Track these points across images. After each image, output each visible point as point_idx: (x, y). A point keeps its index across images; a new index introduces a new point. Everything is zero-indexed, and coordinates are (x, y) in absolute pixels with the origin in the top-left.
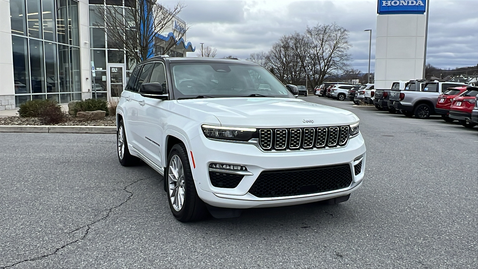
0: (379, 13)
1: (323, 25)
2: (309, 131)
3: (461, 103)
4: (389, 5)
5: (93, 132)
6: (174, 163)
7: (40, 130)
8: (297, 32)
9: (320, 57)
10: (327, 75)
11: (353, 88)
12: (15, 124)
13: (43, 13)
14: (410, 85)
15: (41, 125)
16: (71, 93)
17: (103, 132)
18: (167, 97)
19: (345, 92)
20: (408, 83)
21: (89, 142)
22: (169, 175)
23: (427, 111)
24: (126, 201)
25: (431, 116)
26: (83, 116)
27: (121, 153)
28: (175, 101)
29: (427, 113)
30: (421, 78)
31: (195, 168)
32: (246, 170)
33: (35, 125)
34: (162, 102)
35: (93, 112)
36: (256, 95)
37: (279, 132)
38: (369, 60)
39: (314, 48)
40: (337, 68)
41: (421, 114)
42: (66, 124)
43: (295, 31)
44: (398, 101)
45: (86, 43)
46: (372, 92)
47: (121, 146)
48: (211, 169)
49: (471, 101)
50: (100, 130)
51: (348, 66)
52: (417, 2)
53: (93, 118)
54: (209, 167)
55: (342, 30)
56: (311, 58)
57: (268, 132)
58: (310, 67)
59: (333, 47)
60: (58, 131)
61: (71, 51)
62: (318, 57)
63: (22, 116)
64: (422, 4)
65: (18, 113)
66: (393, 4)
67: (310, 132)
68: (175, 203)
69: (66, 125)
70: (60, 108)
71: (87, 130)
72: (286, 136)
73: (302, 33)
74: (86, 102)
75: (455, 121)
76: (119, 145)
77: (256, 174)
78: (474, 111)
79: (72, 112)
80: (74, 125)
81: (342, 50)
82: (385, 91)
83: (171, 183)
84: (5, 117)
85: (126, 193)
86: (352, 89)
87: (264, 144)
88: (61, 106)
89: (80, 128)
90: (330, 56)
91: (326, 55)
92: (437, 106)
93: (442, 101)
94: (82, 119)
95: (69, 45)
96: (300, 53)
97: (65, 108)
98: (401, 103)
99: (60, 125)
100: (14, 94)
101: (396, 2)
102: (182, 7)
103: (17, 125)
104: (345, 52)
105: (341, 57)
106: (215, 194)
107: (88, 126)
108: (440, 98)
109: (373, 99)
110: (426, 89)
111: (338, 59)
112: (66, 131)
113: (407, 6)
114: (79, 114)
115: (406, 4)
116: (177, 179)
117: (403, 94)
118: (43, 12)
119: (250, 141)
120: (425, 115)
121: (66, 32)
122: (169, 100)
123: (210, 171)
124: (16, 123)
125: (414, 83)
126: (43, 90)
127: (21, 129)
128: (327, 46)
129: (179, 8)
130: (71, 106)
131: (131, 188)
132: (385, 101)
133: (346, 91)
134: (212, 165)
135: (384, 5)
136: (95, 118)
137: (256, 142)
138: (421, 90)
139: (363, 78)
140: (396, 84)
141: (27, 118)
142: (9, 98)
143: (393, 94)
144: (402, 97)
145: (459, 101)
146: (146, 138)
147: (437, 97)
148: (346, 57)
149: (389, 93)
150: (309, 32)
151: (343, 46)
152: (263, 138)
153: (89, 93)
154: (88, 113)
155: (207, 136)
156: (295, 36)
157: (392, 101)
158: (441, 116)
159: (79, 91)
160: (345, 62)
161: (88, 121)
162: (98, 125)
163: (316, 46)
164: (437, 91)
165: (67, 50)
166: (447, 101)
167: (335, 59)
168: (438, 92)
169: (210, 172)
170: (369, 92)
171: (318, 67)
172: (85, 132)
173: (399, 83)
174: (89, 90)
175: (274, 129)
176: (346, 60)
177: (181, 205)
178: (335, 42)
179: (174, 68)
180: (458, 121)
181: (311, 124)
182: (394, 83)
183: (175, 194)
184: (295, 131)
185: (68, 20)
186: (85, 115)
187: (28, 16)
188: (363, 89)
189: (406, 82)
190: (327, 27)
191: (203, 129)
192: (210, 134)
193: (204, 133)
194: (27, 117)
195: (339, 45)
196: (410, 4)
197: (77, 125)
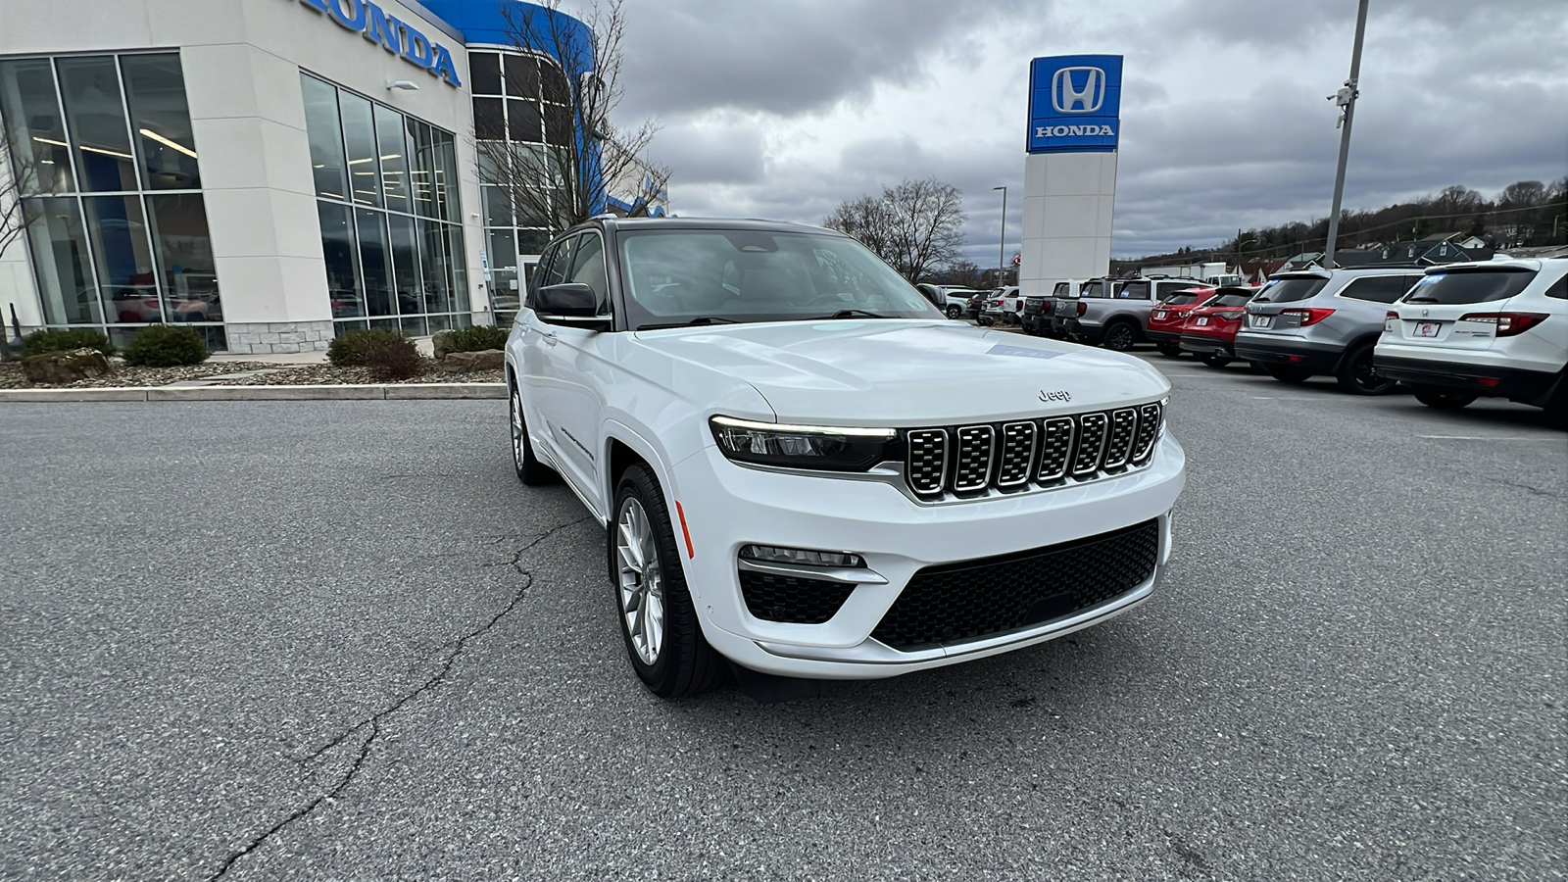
0: (1030, 152)
1: (913, 182)
2: (1058, 427)
3: (1206, 320)
4: (1050, 134)
5: (478, 395)
6: (631, 517)
7: (368, 392)
8: (867, 196)
9: (911, 241)
10: (922, 274)
11: (976, 295)
12: (317, 382)
13: (382, 158)
14: (1092, 286)
15: (370, 383)
16: (450, 314)
17: (498, 395)
18: (608, 322)
19: (959, 303)
20: (1086, 284)
21: (464, 421)
22: (619, 547)
23: (1128, 335)
24: (511, 608)
25: (1135, 345)
26: (458, 362)
27: (519, 454)
28: (629, 335)
29: (1128, 339)
30: (1107, 274)
31: (691, 556)
32: (862, 565)
33: (358, 383)
34: (595, 339)
35: (479, 353)
36: (854, 314)
37: (970, 438)
38: (1000, 246)
39: (898, 224)
40: (941, 260)
41: (1116, 342)
42: (423, 379)
43: (864, 195)
44: (1074, 319)
45: (474, 217)
46: (1018, 302)
47: (519, 438)
48: (747, 565)
49: (1227, 315)
50: (492, 391)
51: (960, 255)
52: (1101, 129)
53: (479, 367)
54: (740, 556)
55: (948, 190)
56: (895, 241)
57: (936, 440)
58: (892, 258)
59: (932, 221)
60: (405, 395)
61: (446, 234)
62: (906, 240)
63: (337, 365)
64: (1111, 133)
65: (327, 358)
66: (1056, 134)
67: (1061, 430)
68: (637, 632)
69: (421, 382)
70: (416, 345)
71: (466, 391)
72: (989, 449)
73: (877, 196)
74: (466, 333)
75: (1182, 354)
76: (516, 435)
77: (898, 580)
78: (1239, 334)
79: (440, 354)
80: (438, 382)
81: (949, 226)
82: (1045, 299)
83: (625, 573)
84: (300, 366)
85: (516, 574)
86: (974, 297)
87: (920, 479)
88: (416, 342)
89: (451, 387)
90: (928, 239)
91: (921, 236)
92: (1150, 326)
93: (1161, 316)
94: (455, 369)
95: (441, 221)
96: (874, 233)
97: (425, 346)
98: (1081, 321)
99: (410, 382)
100: (331, 318)
101: (1062, 129)
102: (655, 130)
103: (322, 383)
104: (954, 231)
105: (947, 238)
106: (761, 643)
107: (469, 384)
108: (1156, 311)
109: (1020, 314)
110: (1125, 294)
111: (942, 243)
112: (423, 396)
113: (1083, 136)
114: (450, 357)
115: (1081, 134)
116: (641, 565)
117: (1084, 304)
118: (382, 155)
119: (873, 471)
120: (1124, 343)
121: (432, 195)
122: (615, 331)
123: (742, 568)
124: (320, 380)
125: (1100, 283)
126: (392, 310)
127: (328, 393)
128: (921, 220)
129: (649, 132)
130: (438, 342)
131: (533, 556)
132: (1045, 317)
133: (963, 302)
134: (745, 551)
135: (1039, 135)
136: (483, 365)
137: (897, 474)
138: (1112, 296)
139: (981, 277)
140: (1063, 288)
141: (344, 369)
142: (322, 327)
143: (1060, 304)
144: (1082, 309)
145: (1202, 315)
146: (563, 430)
147: (1151, 309)
148: (956, 239)
149: (1053, 304)
150: (890, 195)
151: (951, 219)
152: (919, 458)
153: (486, 314)
154: (470, 356)
155: (728, 454)
156: (864, 203)
157: (1061, 319)
158: (1155, 345)
159: (465, 310)
160: (954, 248)
161: (469, 372)
162: (489, 381)
163: (902, 221)
164: (1148, 297)
165: (436, 231)
166: (1172, 315)
167: (936, 244)
168: (1150, 299)
169: (741, 572)
170: (1013, 301)
171: (906, 259)
172: (461, 396)
173: (1068, 284)
174: (486, 308)
175: (952, 430)
176: (956, 244)
177: (654, 649)
178: (936, 213)
179: (627, 244)
180: (1191, 354)
181: (1062, 404)
182: (1058, 285)
183: (638, 604)
184: (1016, 430)
185: (436, 172)
186: (463, 360)
187: (351, 165)
188: (998, 296)
189: (1083, 282)
190: (922, 184)
191: (716, 429)
192: (737, 446)
193: (719, 442)
194: (345, 366)
195: (943, 218)
196: (1088, 133)
197: (446, 381)
